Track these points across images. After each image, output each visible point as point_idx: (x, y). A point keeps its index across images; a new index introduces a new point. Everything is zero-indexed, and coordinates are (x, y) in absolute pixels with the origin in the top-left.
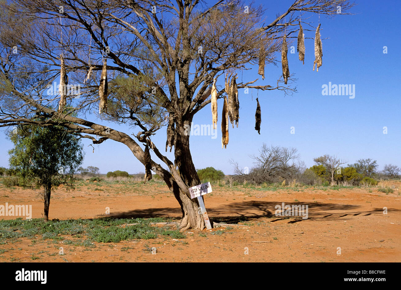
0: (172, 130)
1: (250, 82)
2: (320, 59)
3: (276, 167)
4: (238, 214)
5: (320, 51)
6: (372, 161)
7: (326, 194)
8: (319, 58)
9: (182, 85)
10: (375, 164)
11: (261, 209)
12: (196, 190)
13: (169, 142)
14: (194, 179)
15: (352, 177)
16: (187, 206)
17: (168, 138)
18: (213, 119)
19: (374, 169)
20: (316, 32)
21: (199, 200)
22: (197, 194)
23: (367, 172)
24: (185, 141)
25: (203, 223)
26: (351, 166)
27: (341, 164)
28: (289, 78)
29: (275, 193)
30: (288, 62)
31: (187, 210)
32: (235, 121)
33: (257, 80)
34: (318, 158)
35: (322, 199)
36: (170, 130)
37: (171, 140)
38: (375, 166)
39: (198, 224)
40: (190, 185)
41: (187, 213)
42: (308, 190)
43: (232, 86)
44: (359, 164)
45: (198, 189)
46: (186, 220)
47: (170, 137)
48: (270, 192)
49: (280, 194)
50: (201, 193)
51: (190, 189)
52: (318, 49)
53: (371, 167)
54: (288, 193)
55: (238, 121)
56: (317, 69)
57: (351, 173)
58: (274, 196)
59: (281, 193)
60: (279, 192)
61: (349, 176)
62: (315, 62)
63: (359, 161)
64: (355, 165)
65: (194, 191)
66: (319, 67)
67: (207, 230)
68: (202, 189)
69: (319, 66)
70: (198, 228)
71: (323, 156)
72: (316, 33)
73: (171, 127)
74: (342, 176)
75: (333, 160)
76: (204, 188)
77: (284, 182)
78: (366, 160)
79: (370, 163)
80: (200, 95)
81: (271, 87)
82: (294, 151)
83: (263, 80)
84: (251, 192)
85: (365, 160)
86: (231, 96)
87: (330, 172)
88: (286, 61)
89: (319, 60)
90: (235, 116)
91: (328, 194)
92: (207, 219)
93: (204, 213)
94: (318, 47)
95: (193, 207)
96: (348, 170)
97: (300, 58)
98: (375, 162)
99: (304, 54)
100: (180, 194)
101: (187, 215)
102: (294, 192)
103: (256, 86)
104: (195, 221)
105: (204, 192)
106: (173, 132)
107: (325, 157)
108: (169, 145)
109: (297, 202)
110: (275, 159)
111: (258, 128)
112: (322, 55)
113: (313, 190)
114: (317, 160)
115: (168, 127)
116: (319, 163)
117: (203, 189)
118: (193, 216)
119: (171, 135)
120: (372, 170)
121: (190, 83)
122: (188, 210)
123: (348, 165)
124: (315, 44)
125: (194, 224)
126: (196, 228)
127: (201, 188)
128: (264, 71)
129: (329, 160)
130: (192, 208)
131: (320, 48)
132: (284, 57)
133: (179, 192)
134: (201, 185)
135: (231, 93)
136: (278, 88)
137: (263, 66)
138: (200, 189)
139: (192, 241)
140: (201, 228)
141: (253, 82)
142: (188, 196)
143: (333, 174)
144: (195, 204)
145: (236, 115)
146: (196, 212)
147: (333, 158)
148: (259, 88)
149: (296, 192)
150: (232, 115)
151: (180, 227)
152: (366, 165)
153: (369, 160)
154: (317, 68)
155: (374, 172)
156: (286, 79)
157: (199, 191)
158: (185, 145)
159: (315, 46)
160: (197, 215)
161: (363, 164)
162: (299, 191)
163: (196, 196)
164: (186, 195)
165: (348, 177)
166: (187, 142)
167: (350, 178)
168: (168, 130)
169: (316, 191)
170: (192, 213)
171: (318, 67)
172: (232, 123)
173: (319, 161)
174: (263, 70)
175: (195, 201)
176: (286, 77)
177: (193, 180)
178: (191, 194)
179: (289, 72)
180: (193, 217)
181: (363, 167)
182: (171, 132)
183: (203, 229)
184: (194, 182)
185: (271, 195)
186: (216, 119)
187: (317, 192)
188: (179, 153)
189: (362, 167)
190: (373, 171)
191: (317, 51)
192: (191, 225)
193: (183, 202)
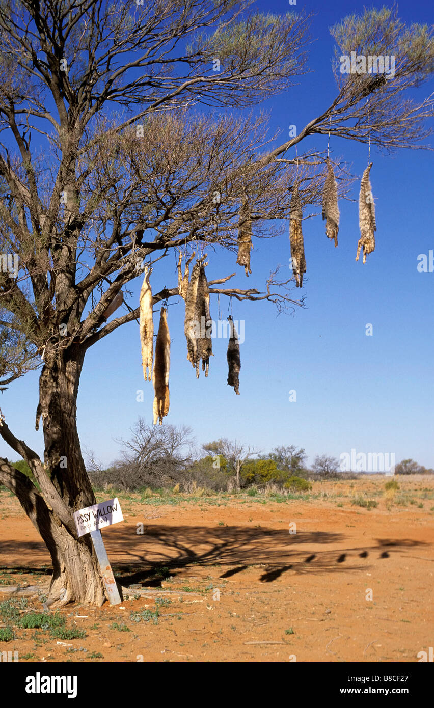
0: (52, 381)
1: (217, 281)
2: (372, 236)
3: (160, 460)
4: (130, 554)
5: (372, 219)
6: (297, 450)
7: (269, 510)
8: (368, 235)
9: (62, 282)
10: (302, 454)
11: (166, 543)
12: (88, 518)
13: (44, 408)
14: (84, 492)
15: (270, 477)
16: (66, 553)
17: (43, 399)
18: (144, 358)
19: (300, 464)
20: (362, 181)
21: (93, 539)
22: (89, 526)
23: (289, 468)
24: (69, 406)
25: (100, 591)
26: (264, 457)
27: (252, 454)
28: (304, 274)
29: (176, 508)
30: (303, 239)
31: (65, 561)
32: (201, 360)
33: (232, 276)
34: (208, 445)
35: (266, 520)
36: (47, 380)
37: (48, 403)
38: (302, 459)
39: (90, 591)
40: (73, 504)
41: (65, 568)
42: (235, 503)
43: (197, 282)
44: (277, 454)
45: (92, 516)
46: (63, 584)
47: (47, 396)
48: (168, 508)
49: (186, 510)
50: (97, 523)
51: (76, 515)
52: (367, 214)
53: (297, 460)
54: (202, 510)
55: (208, 363)
56: (364, 258)
57: (268, 470)
58: (178, 515)
59: (188, 509)
60: (185, 507)
61: (264, 474)
62: (360, 243)
63: (277, 450)
64: (270, 455)
65: (84, 519)
66: (370, 252)
67: (111, 605)
68: (99, 514)
69: (368, 251)
70: (89, 602)
71: (218, 441)
72: (363, 183)
73: (51, 373)
74: (253, 475)
75: (233, 448)
76: (105, 512)
77: (177, 487)
78: (288, 448)
79: (294, 454)
80: (106, 304)
81: (259, 293)
82: (187, 431)
83: (248, 276)
84: (133, 508)
85: (286, 448)
86: (194, 305)
87: (234, 468)
88: (299, 236)
89: (369, 239)
90: (204, 351)
91: (272, 511)
92: (111, 582)
93: (105, 568)
94: (366, 211)
95: (79, 555)
96: (262, 465)
97: (329, 234)
98: (302, 451)
99: (338, 224)
100: (52, 526)
101: (64, 572)
102: (211, 507)
103: (229, 290)
104: (84, 585)
105: (105, 520)
106: (54, 385)
107: (221, 442)
108: (44, 414)
109: (222, 526)
110: (158, 445)
111: (233, 380)
112: (375, 229)
113: (243, 503)
114: (207, 447)
115: (42, 372)
116: (210, 451)
117: (103, 513)
118: (78, 574)
119: (50, 392)
120: (297, 464)
121: (80, 278)
122: (68, 561)
123: (259, 456)
124: (361, 204)
125: (81, 593)
126: (85, 602)
127: (99, 511)
128: (249, 258)
129: (228, 447)
130: (77, 557)
131: (371, 213)
132: (296, 229)
133: (49, 521)
134: (97, 505)
135: (193, 299)
136: (267, 298)
137: (248, 246)
138: (95, 513)
139: (106, 647)
140: (97, 602)
141: (223, 280)
142: (70, 529)
143: (238, 471)
144: (83, 548)
145: (206, 347)
146: (85, 564)
147: (233, 444)
148: (233, 294)
149: (216, 507)
150: (195, 349)
151: (49, 600)
152: (287, 456)
153: (292, 448)
154: (364, 256)
155: (300, 468)
156: (298, 277)
157: (93, 520)
158: (70, 415)
159: (360, 208)
160: (86, 573)
161: (283, 454)
162: (219, 505)
163: (87, 531)
164: (63, 528)
165: (263, 476)
166: (72, 408)
167: (265, 477)
168: (43, 378)
169: (249, 505)
170: (77, 568)
171: (365, 254)
172: (194, 366)
173: (210, 449)
174: (248, 255)
175: (86, 540)
176: (300, 272)
177: (82, 493)
178: (78, 527)
179: (305, 262)
180: (78, 577)
181: (282, 460)
182: (50, 384)
183: (103, 605)
184: (82, 498)
185: (172, 514)
186: (149, 358)
187: (251, 507)
188: (56, 434)
189: (280, 459)
190: (297, 466)
191: (365, 219)
192: (73, 594)
193: (57, 544)
